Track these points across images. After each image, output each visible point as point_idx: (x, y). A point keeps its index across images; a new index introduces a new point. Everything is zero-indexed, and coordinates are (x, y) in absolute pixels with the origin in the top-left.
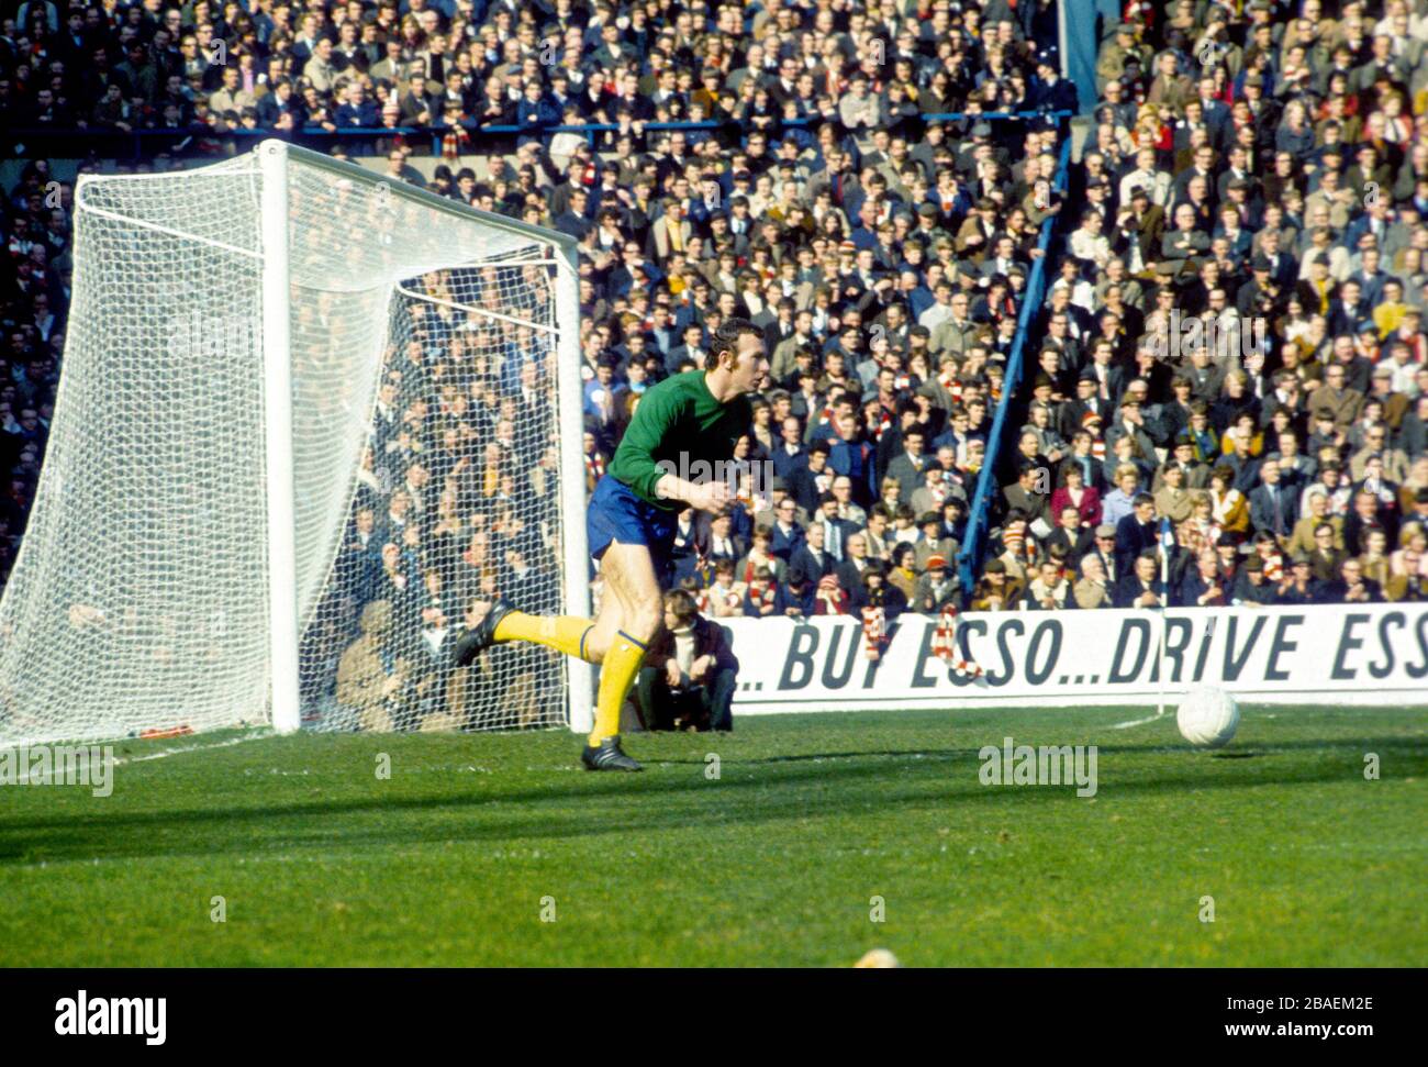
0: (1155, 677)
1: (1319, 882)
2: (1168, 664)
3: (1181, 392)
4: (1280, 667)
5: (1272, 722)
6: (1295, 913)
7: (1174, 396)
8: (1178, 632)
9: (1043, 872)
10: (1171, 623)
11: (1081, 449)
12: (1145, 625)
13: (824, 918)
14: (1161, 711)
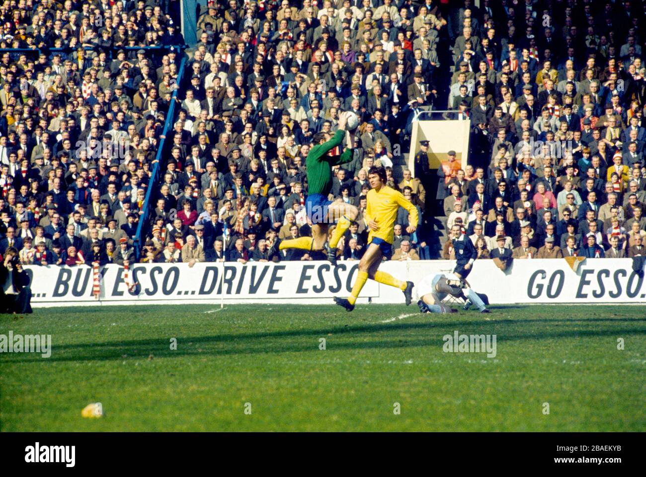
0: (219, 292)
1: (289, 377)
2: (225, 287)
3: (232, 168)
4: (275, 288)
5: (271, 311)
6: (278, 389)
7: (229, 170)
8: (230, 273)
9: (168, 373)
10: (227, 269)
11: (187, 193)
12: (216, 270)
13: (69, 391)
14: (222, 306)
